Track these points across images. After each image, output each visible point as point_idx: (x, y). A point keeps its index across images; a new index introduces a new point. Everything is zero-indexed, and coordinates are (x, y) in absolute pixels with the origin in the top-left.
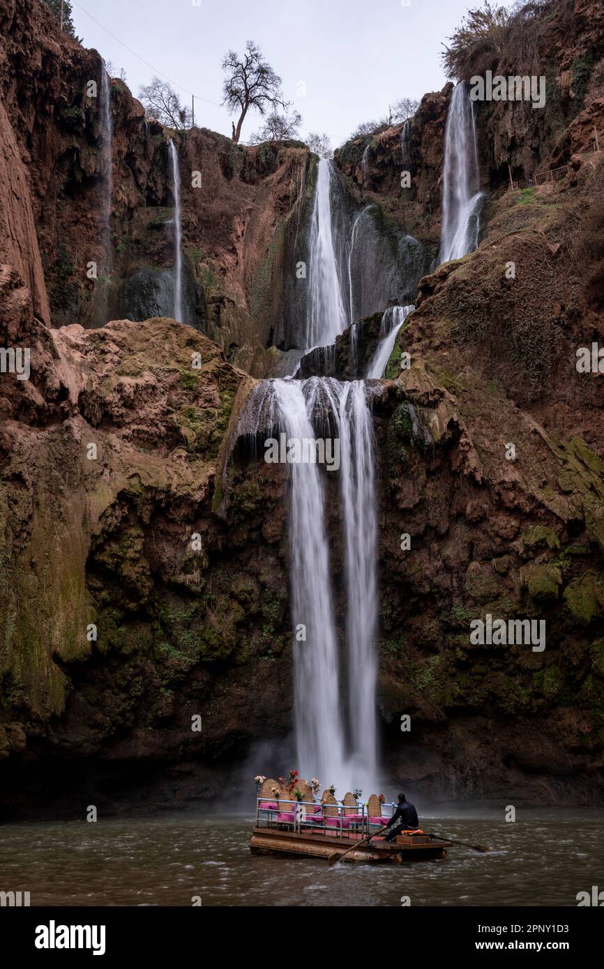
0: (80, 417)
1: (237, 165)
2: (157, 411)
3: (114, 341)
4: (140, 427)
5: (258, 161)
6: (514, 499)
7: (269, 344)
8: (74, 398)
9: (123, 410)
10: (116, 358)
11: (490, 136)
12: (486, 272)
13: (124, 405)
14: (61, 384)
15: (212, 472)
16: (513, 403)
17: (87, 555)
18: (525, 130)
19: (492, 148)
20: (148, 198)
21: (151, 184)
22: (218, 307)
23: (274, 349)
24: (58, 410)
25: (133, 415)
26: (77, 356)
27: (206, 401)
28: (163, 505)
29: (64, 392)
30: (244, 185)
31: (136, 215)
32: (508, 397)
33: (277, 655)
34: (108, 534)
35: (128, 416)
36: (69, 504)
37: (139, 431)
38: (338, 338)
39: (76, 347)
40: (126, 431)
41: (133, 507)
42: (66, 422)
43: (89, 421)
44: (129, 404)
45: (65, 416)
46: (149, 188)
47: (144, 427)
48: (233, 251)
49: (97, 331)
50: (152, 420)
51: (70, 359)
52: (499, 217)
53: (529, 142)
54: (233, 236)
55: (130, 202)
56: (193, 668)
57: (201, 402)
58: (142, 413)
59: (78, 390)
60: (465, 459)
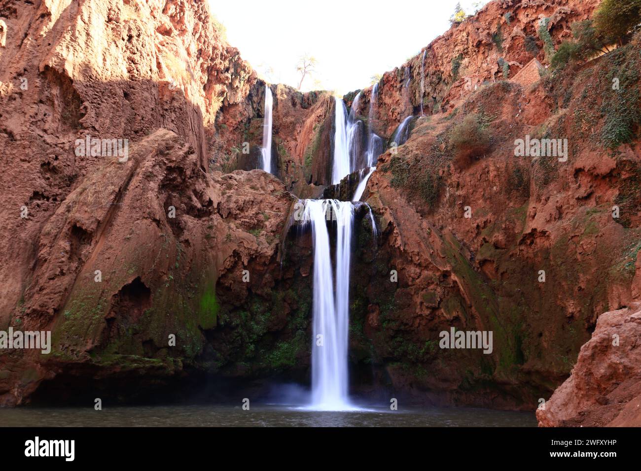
0: (218, 214)
1: (298, 101)
2: (254, 212)
3: (235, 180)
4: (245, 220)
5: (308, 99)
6: (418, 260)
7: (310, 182)
8: (215, 205)
9: (238, 212)
10: (236, 187)
11: (414, 91)
12: (407, 154)
13: (239, 209)
14: (210, 199)
15: (277, 242)
16: (419, 214)
17: (217, 279)
18: (430, 90)
19: (415, 97)
20: (258, 114)
21: (260, 108)
22: (287, 164)
23: (312, 185)
24: (208, 210)
25: (242, 214)
26: (218, 186)
27: (277, 209)
28: (254, 257)
29: (210, 202)
30: (302, 109)
31: (252, 121)
32: (417, 212)
33: (305, 329)
34: (227, 269)
35: (240, 214)
36: (210, 255)
37: (244, 222)
38: (341, 181)
39: (218, 182)
40: (238, 222)
41: (240, 257)
42: (211, 216)
43: (222, 216)
44: (241, 209)
45: (210, 213)
46: (258, 110)
47: (247, 220)
48: (296, 140)
49: (228, 175)
50: (251, 217)
51: (214, 187)
52: (416, 129)
53: (432, 95)
54: (296, 133)
55: (249, 116)
56: (265, 334)
57: (274, 209)
58: (247, 214)
59: (217, 202)
60: (396, 240)
